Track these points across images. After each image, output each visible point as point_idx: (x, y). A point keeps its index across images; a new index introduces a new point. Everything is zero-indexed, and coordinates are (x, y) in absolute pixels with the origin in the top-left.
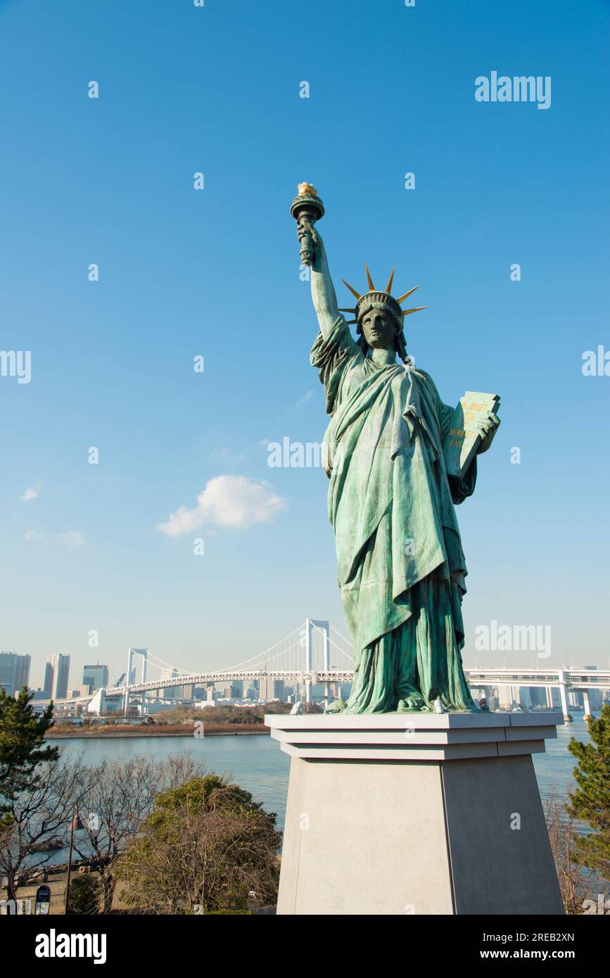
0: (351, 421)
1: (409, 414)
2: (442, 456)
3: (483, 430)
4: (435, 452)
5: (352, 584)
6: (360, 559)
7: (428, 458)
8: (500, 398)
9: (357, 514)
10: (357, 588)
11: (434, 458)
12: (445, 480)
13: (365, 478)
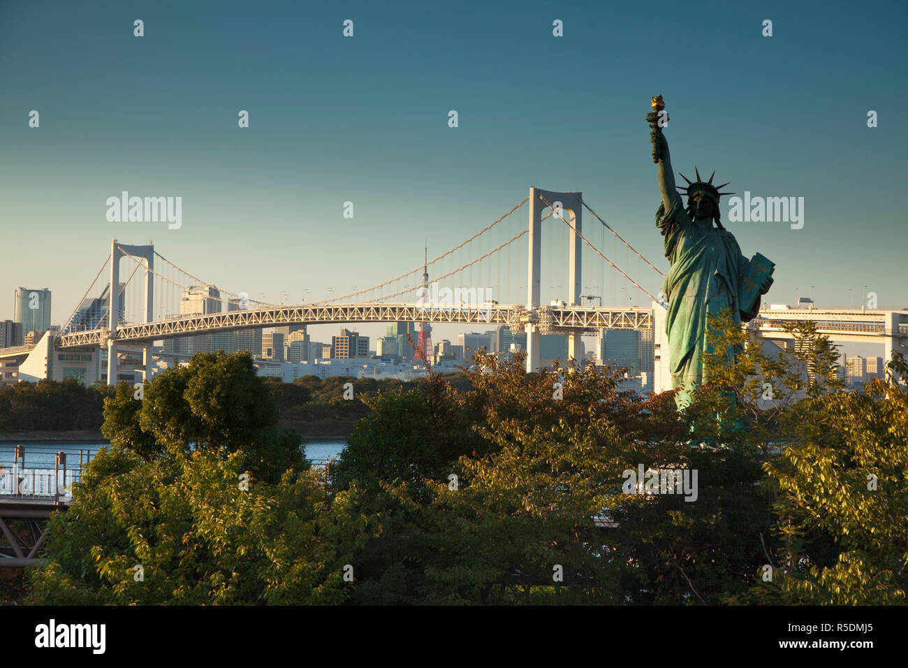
0: (681, 277)
1: (718, 274)
2: (737, 299)
3: (763, 285)
4: (733, 296)
5: (679, 373)
6: (683, 362)
7: (727, 303)
8: (775, 265)
9: (683, 335)
10: (681, 376)
11: (731, 302)
12: (738, 314)
13: (689, 315)
